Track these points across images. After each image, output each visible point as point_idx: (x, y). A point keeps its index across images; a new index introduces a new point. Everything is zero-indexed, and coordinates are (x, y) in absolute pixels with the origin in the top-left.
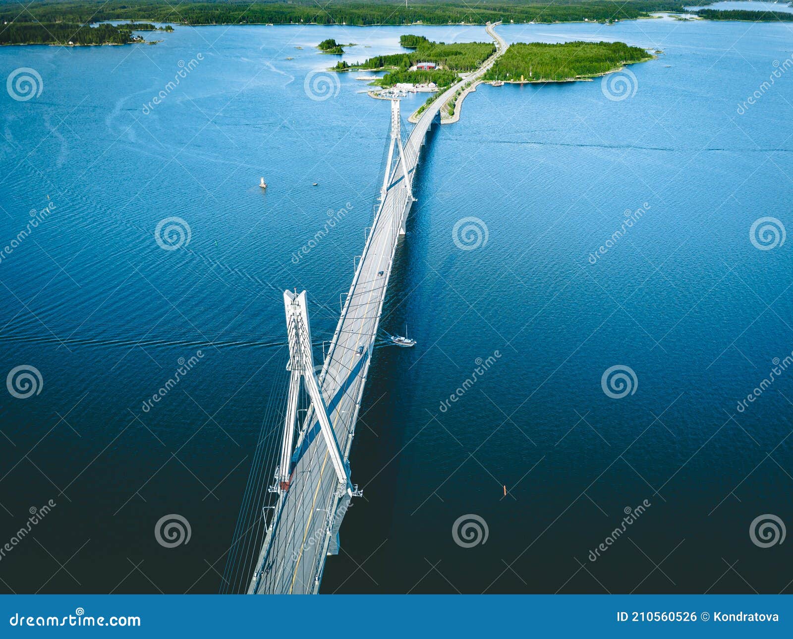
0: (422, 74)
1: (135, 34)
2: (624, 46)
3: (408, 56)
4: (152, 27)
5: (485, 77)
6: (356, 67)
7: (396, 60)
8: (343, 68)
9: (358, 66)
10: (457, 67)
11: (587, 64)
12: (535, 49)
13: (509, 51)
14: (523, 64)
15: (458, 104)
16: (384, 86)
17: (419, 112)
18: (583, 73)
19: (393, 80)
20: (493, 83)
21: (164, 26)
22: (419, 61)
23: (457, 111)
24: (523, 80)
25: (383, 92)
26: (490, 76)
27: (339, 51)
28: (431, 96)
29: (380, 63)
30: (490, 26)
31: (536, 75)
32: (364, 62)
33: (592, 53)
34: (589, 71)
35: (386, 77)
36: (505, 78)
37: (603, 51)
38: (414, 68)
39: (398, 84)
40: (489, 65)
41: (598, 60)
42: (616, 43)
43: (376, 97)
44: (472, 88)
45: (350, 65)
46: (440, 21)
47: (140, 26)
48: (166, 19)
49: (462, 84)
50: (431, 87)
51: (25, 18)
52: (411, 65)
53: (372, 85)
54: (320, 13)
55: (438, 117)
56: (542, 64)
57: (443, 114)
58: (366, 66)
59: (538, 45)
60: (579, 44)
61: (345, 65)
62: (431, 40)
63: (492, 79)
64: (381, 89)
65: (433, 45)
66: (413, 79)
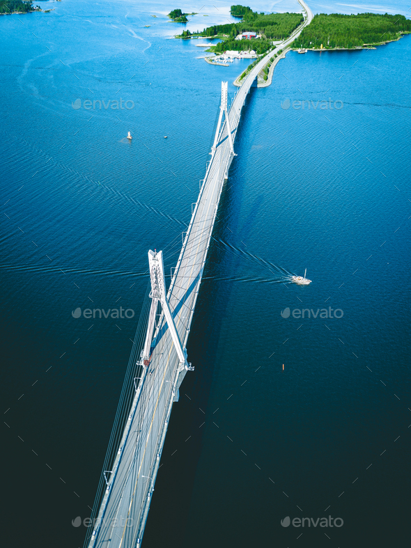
0: (245, 43)
1: (35, 4)
2: (403, 18)
3: (236, 26)
5: (293, 46)
6: (196, 35)
7: (226, 29)
8: (187, 36)
9: (198, 34)
10: (271, 36)
11: (373, 34)
12: (334, 20)
13: (313, 21)
14: (323, 34)
15: (271, 70)
16: (217, 53)
17: (242, 77)
18: (369, 42)
19: (223, 48)
20: (299, 50)
22: (244, 31)
23: (270, 76)
24: (322, 48)
25: (216, 58)
26: (297, 44)
27: (184, 21)
28: (251, 63)
29: (214, 31)
31: (333, 44)
32: (203, 31)
33: (377, 24)
34: (375, 40)
35: (218, 45)
36: (308, 46)
37: (387, 23)
38: (240, 37)
39: (228, 52)
40: (296, 35)
41: (381, 30)
42: (397, 16)
43: (210, 63)
44: (283, 56)
45: (192, 33)
49: (275, 51)
50: (251, 54)
52: (238, 33)
53: (208, 51)
55: (256, 82)
56: (337, 34)
57: (259, 79)
58: (204, 34)
59: (336, 16)
60: (368, 15)
61: (188, 33)
62: (254, 11)
63: (299, 47)
64: (215, 55)
65: (255, 15)
66: (238, 47)
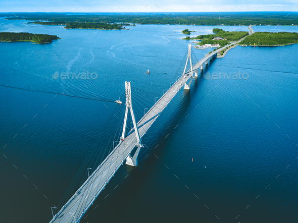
1: (123, 27)
3: (213, 35)
4: (129, 25)
5: (240, 43)
6: (193, 38)
7: (208, 36)
8: (188, 39)
10: (230, 40)
12: (264, 34)
13: (253, 34)
15: (226, 52)
16: (201, 45)
17: (210, 53)
18: (282, 43)
19: (204, 43)
20: (243, 45)
21: (133, 24)
22: (216, 37)
23: (224, 54)
24: (255, 45)
27: (189, 33)
29: (202, 37)
30: (250, 26)
31: (261, 43)
33: (287, 36)
34: (284, 43)
35: (202, 42)
36: (248, 43)
37: (293, 36)
39: (206, 44)
40: (243, 39)
41: (290, 39)
43: (196, 48)
44: (234, 47)
45: (191, 38)
46: (231, 24)
47: (126, 24)
48: (134, 22)
49: (230, 45)
50: (218, 46)
51: (92, 21)
52: (213, 38)
54: (186, 21)
55: (216, 55)
56: (264, 39)
57: (218, 54)
58: (196, 38)
59: (266, 32)
60: (283, 33)
61: (189, 38)
62: (224, 30)
63: (242, 44)
64: (199, 46)
65: (224, 32)
66: (212, 43)
